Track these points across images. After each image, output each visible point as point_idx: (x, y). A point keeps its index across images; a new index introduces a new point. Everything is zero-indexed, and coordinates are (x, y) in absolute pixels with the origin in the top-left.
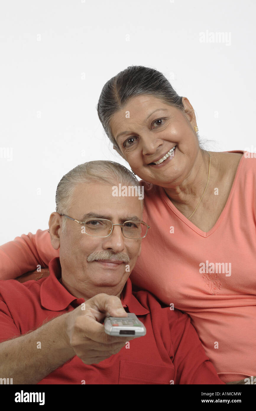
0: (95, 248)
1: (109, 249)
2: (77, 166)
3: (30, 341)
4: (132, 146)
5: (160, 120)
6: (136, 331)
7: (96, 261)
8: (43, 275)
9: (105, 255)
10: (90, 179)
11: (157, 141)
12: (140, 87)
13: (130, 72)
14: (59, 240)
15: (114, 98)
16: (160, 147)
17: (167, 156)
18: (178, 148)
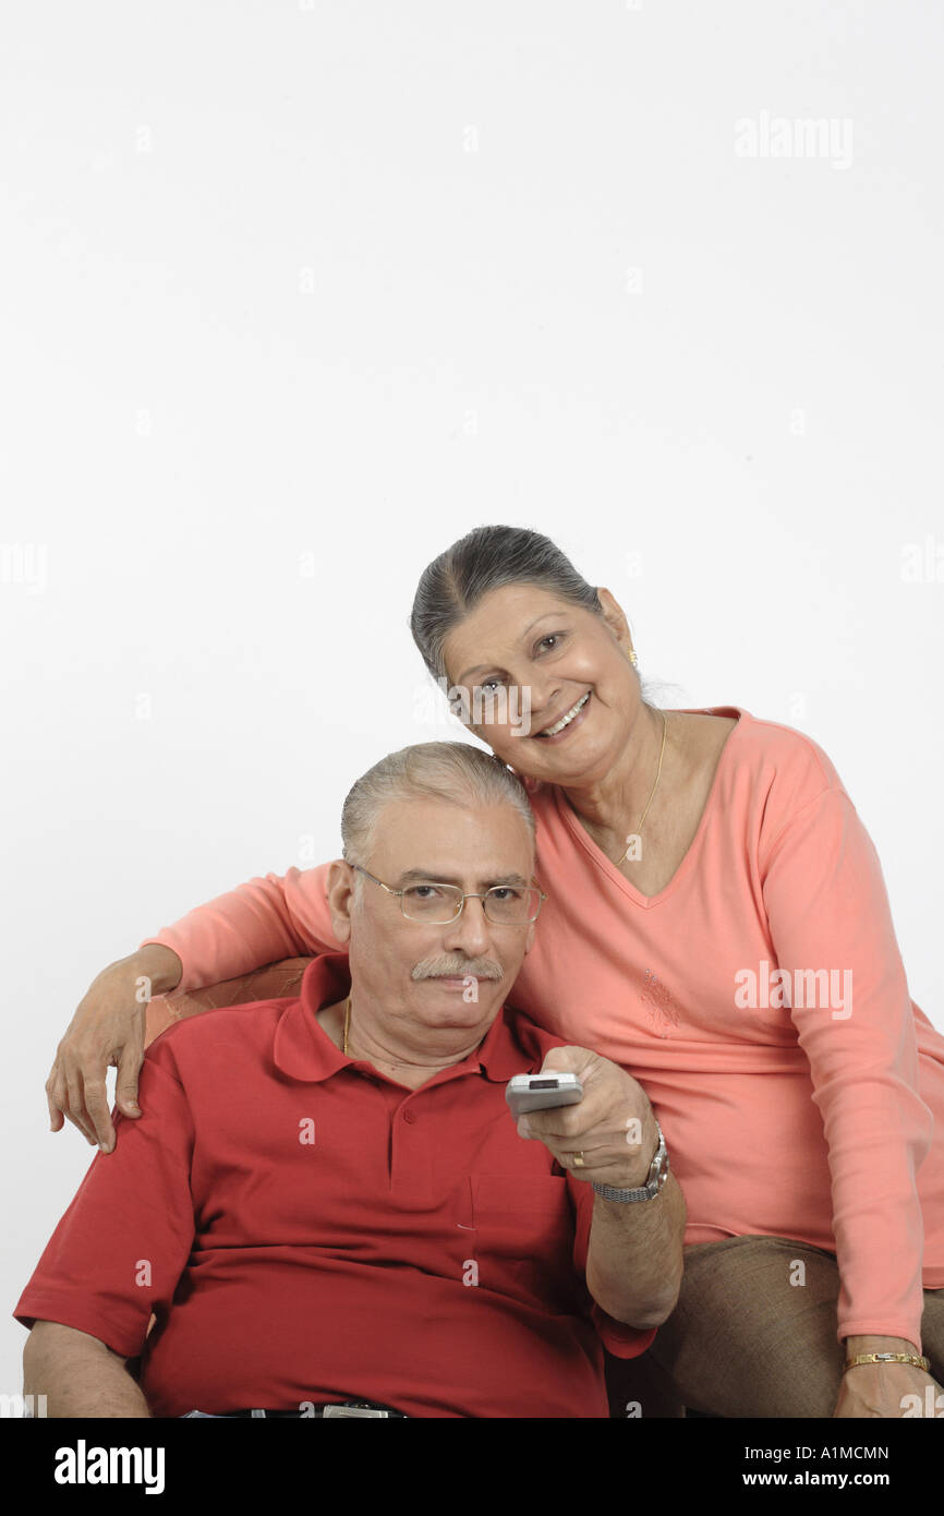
0: (427, 949)
1: (458, 950)
2: (384, 756)
5: (553, 638)
7: (430, 977)
9: (450, 964)
10: (412, 792)
11: (548, 683)
12: (503, 570)
13: (479, 538)
14: (349, 922)
15: (447, 597)
17: (572, 714)
18: (596, 695)
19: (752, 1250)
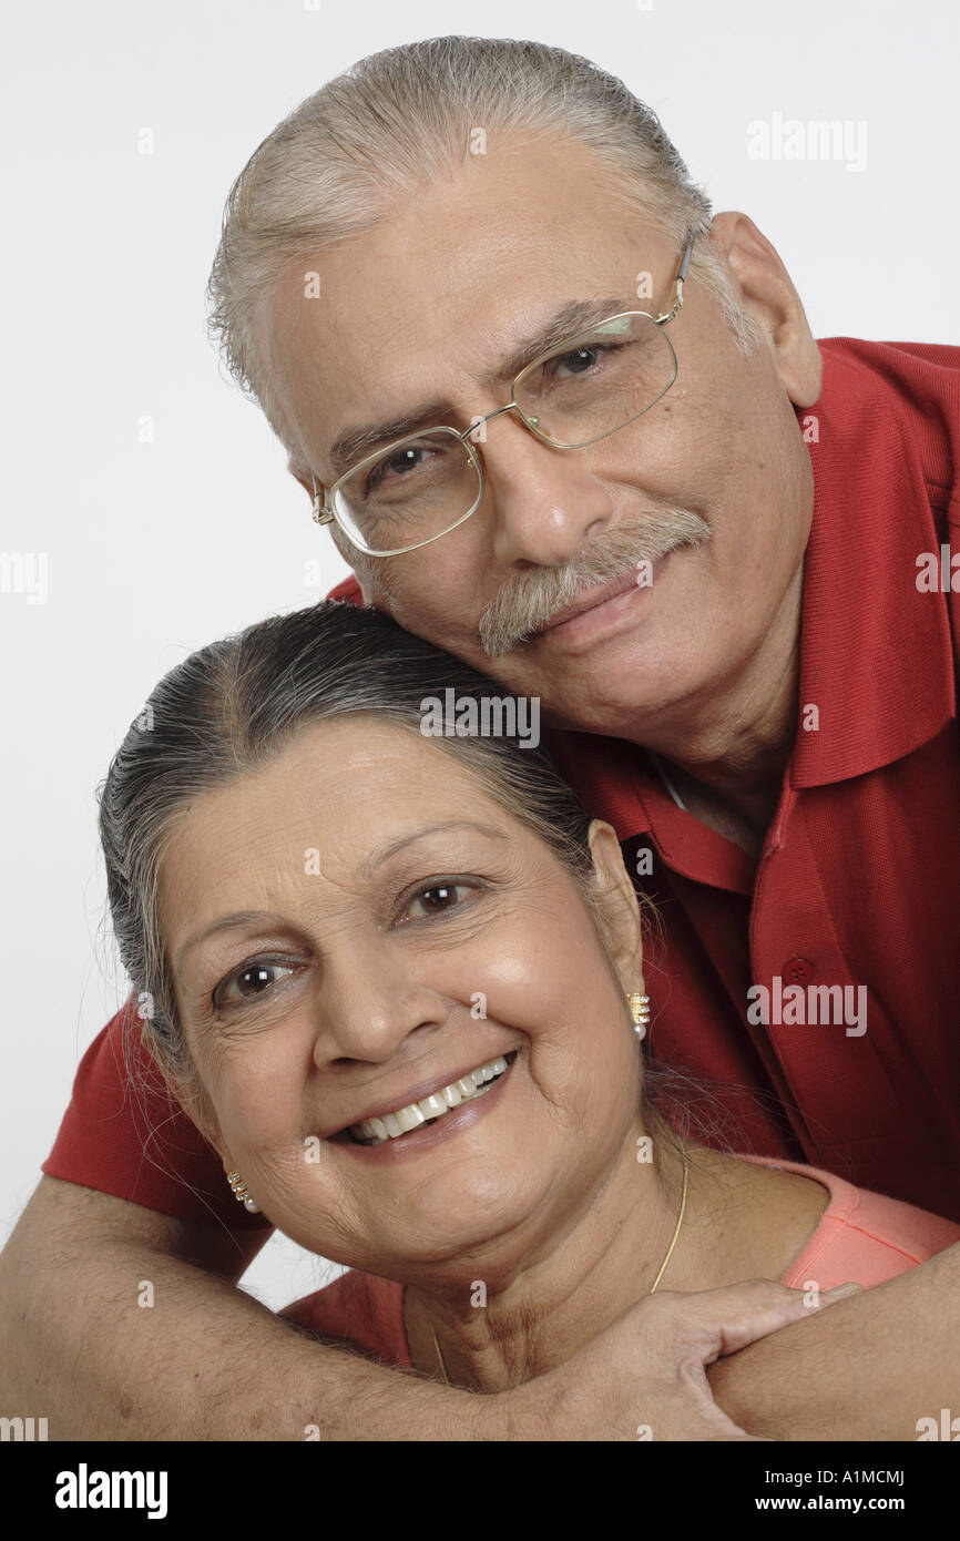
11: (411, 998)
16: (422, 1032)
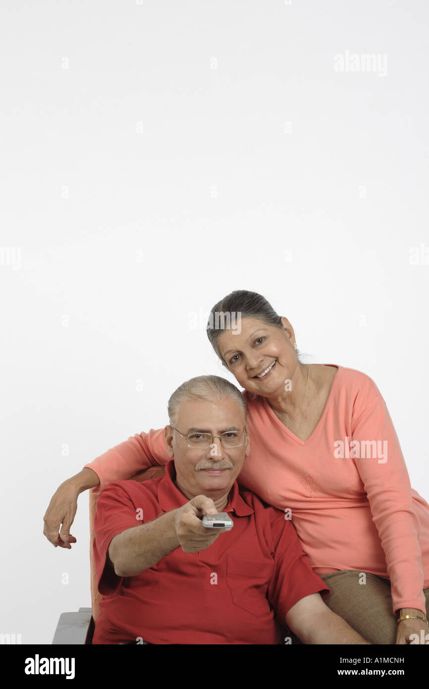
3: (148, 530)
4: (237, 363)
5: (261, 339)
6: (225, 524)
8: (155, 473)
9: (208, 464)
10: (191, 397)
11: (258, 357)
14: (173, 450)
16: (261, 362)
17: (268, 370)
18: (278, 362)
19: (349, 575)
